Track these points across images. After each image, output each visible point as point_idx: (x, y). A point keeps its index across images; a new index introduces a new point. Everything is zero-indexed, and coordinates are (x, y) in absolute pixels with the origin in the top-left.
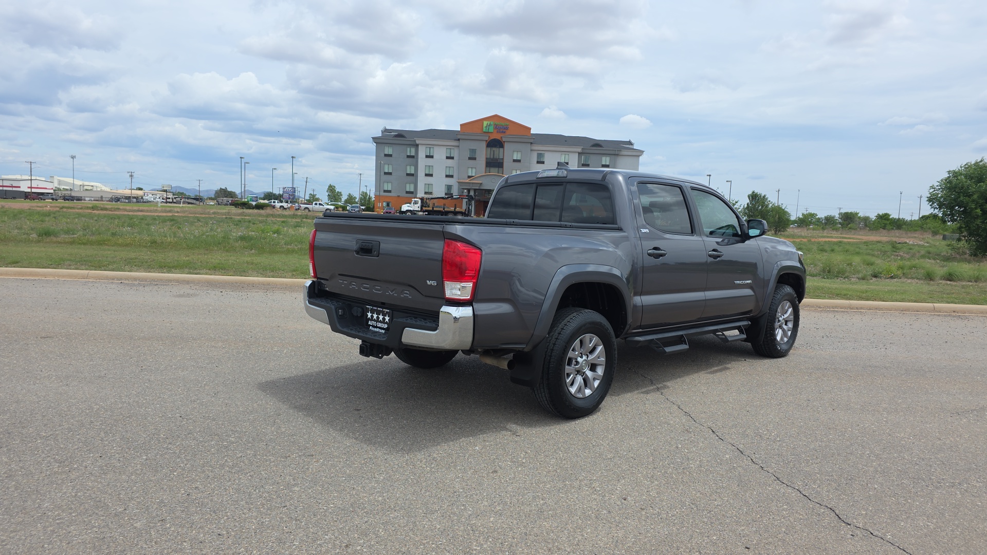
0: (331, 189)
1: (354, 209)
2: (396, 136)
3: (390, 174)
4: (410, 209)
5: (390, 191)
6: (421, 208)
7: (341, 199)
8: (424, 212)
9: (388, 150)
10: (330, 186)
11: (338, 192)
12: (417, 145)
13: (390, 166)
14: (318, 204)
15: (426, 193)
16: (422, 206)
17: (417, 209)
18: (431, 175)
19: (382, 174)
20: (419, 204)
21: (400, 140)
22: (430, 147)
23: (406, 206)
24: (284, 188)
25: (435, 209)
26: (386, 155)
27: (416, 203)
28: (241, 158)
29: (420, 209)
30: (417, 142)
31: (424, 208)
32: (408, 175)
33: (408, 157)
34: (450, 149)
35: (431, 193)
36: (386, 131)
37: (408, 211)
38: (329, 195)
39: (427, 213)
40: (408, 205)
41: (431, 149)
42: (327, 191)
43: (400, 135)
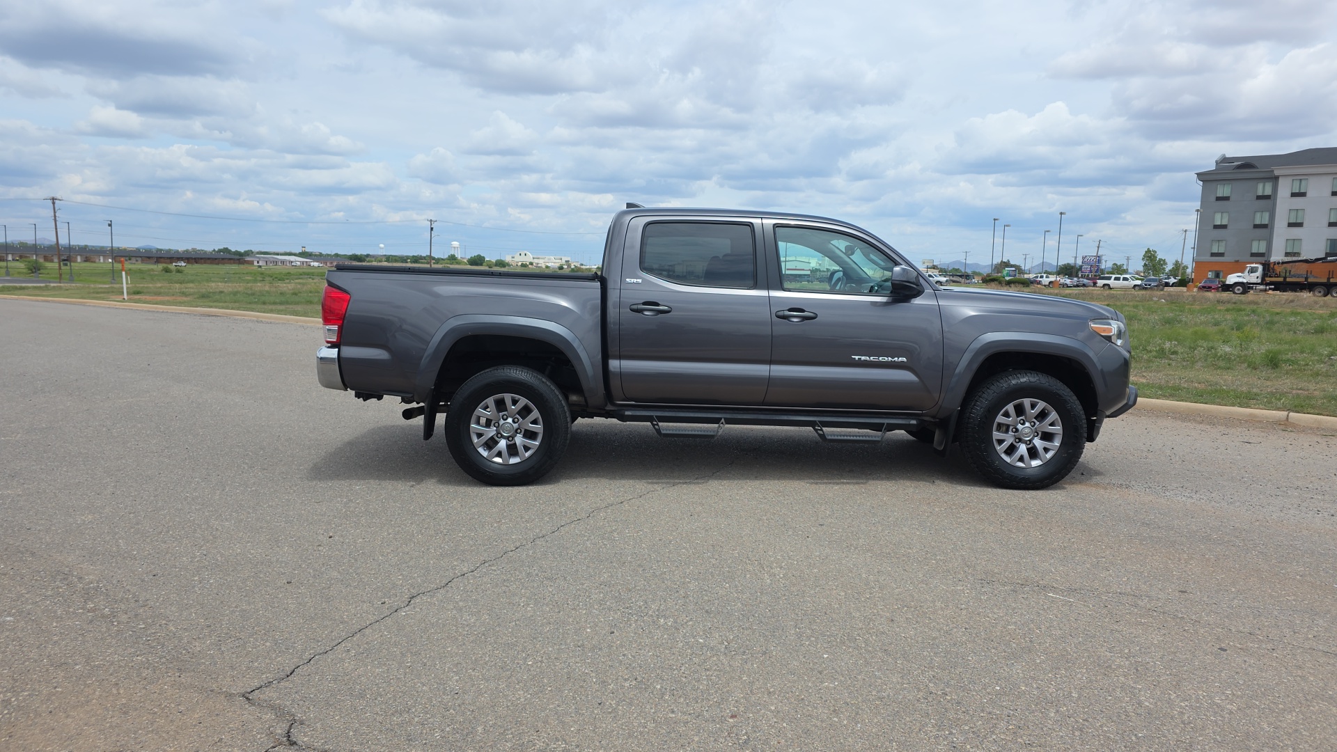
0: (1150, 256)
1: (1150, 283)
2: (1239, 167)
3: (1224, 227)
4: (1241, 280)
5: (1222, 255)
6: (1263, 279)
7: (1164, 269)
8: (1267, 284)
9: (1223, 190)
10: (1148, 251)
11: (1160, 260)
12: (1277, 178)
13: (1226, 215)
14: (1121, 279)
15: (1287, 254)
16: (1264, 275)
17: (1254, 280)
18: (1300, 225)
19: (1209, 228)
20: (1260, 272)
21: (1247, 173)
22: (1301, 178)
23: (1234, 277)
24: (1083, 258)
25: (1288, 280)
26: (1218, 199)
27: (1253, 270)
28: (995, 220)
29: (1259, 281)
30: (1277, 173)
31: (1268, 280)
32: (1256, 226)
33: (1259, 198)
34: (1301, 180)
35: (1298, 254)
36: (1225, 160)
37: (1236, 284)
38: (1145, 265)
39: (1273, 287)
40: (1240, 274)
41: (1303, 182)
42: (1143, 259)
43: (1247, 165)
